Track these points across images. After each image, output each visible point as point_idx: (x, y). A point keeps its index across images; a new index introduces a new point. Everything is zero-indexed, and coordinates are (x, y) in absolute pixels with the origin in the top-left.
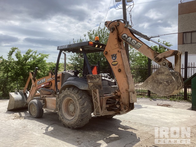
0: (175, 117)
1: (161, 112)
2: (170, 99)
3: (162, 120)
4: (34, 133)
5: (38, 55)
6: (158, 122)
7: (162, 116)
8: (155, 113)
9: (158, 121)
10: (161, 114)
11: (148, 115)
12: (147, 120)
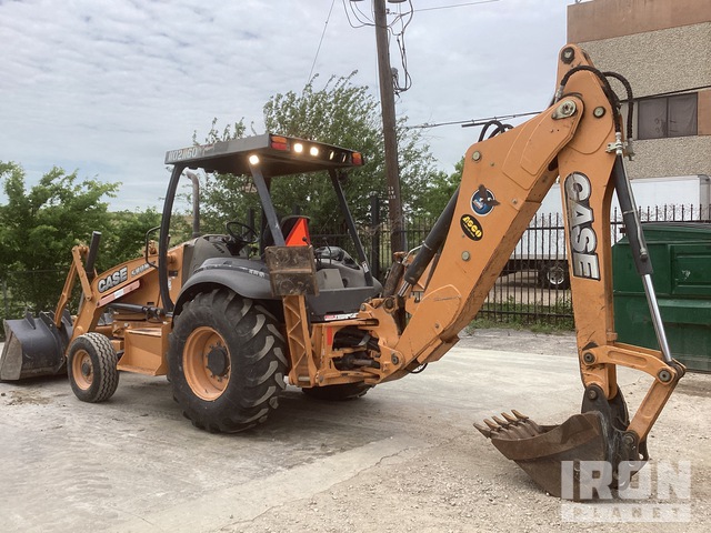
0: (541, 380)
1: (497, 368)
2: (533, 327)
3: (499, 388)
4: (88, 440)
5: (78, 187)
6: (484, 395)
7: (502, 379)
8: (480, 370)
9: (486, 393)
10: (496, 373)
11: (457, 376)
12: (451, 390)
